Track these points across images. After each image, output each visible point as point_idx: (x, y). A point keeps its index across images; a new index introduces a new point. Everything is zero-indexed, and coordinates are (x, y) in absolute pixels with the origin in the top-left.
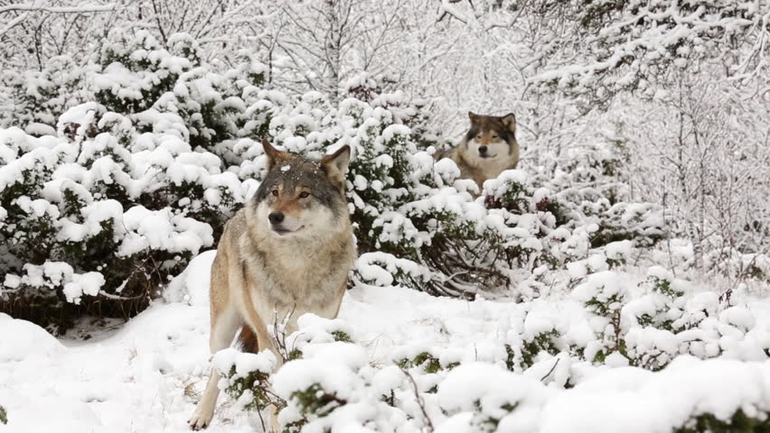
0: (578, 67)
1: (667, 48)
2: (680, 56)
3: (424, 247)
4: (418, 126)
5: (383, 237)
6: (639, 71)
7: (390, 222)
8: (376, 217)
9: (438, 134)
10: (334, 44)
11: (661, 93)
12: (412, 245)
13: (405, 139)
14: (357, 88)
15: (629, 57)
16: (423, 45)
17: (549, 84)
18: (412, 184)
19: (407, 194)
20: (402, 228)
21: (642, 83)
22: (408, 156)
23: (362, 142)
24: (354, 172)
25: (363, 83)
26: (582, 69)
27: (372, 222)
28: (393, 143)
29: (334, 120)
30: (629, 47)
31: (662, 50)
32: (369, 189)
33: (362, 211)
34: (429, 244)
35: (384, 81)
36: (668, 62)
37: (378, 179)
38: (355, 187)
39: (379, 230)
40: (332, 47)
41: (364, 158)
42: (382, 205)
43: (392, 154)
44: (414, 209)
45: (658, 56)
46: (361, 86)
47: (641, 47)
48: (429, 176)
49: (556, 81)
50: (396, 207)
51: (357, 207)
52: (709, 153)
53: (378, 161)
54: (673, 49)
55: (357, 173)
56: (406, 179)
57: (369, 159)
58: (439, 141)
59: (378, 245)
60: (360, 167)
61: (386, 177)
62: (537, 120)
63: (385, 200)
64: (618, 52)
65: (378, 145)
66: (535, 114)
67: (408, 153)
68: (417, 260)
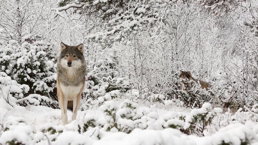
0: (101, 33)
1: (130, 27)
2: (135, 30)
3: (51, 93)
4: (48, 52)
5: (37, 89)
6: (122, 35)
7: (39, 84)
8: (34, 82)
9: (55, 55)
10: (20, 25)
11: (129, 42)
12: (46, 92)
13: (44, 56)
14: (28, 39)
15: (118, 30)
16: (50, 25)
17: (92, 39)
18: (46, 71)
19: (45, 74)
20: (43, 86)
21: (123, 39)
22: (45, 62)
23: (30, 57)
24: (27, 67)
25: (30, 37)
26: (102, 33)
27: (33, 84)
28: (40, 57)
29: (20, 50)
30: (118, 27)
31: (129, 28)
32: (32, 73)
33: (29, 80)
34: (52, 91)
35: (37, 37)
36: (131, 32)
37: (35, 69)
38: (27, 72)
39: (35, 87)
40: (19, 25)
41: (30, 63)
42: (36, 78)
43: (40, 61)
44: (47, 79)
45: (127, 30)
46: (29, 39)
47: (122, 27)
48: (52, 69)
49: (94, 38)
50: (41, 79)
52: (144, 61)
53: (35, 64)
54: (132, 28)
56: (45, 70)
57: (32, 63)
58: (55, 57)
59: (35, 92)
60: (29, 66)
61: (38, 69)
62: (88, 50)
63: (37, 77)
64: (115, 29)
65: (35, 58)
66: (87, 48)
67: (45, 61)
68: (48, 96)
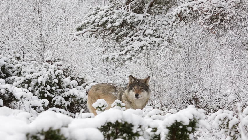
1: (140, 47)
2: (144, 49)
3: (68, 106)
4: (69, 72)
5: (56, 103)
6: (132, 54)
7: (58, 99)
8: (53, 98)
9: (75, 75)
10: (42, 49)
11: (138, 61)
12: (64, 105)
13: (61, 74)
15: (129, 50)
16: (71, 49)
17: (106, 59)
18: (64, 88)
19: (62, 90)
20: (61, 100)
21: (133, 58)
22: (62, 80)
23: (49, 76)
24: (46, 84)
25: (50, 59)
26: (114, 54)
27: (52, 99)
28: (58, 76)
29: (40, 69)
30: (129, 47)
31: (138, 48)
32: (51, 89)
33: (49, 96)
34: (69, 105)
35: (58, 59)
36: (140, 51)
37: (54, 86)
38: (47, 89)
39: (54, 101)
40: (42, 50)
41: (49, 80)
42: (55, 94)
43: (58, 79)
44: (64, 95)
45: (137, 50)
46: (49, 60)
47: (132, 47)
48: (69, 85)
49: (108, 58)
50: (59, 95)
51: (48, 95)
52: (156, 79)
53: (54, 81)
54: (142, 47)
55: (47, 85)
56: (62, 86)
57: (51, 81)
58: (75, 77)
59: (54, 106)
60: (48, 83)
61: (56, 86)
63: (56, 93)
64: (126, 49)
65: (54, 76)
66: (107, 70)
67: (62, 79)
68: (66, 110)
